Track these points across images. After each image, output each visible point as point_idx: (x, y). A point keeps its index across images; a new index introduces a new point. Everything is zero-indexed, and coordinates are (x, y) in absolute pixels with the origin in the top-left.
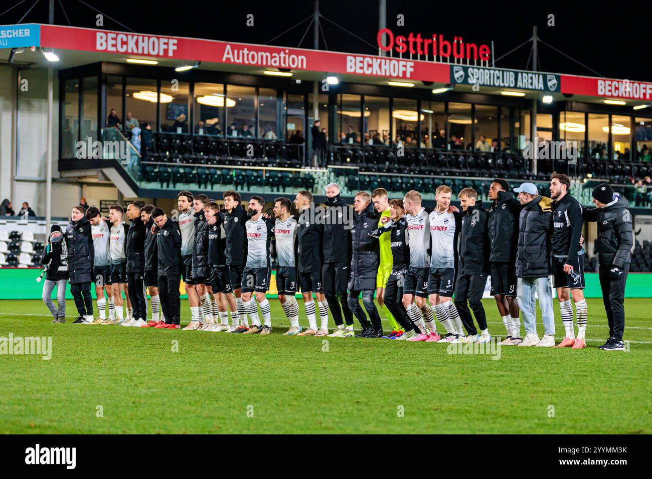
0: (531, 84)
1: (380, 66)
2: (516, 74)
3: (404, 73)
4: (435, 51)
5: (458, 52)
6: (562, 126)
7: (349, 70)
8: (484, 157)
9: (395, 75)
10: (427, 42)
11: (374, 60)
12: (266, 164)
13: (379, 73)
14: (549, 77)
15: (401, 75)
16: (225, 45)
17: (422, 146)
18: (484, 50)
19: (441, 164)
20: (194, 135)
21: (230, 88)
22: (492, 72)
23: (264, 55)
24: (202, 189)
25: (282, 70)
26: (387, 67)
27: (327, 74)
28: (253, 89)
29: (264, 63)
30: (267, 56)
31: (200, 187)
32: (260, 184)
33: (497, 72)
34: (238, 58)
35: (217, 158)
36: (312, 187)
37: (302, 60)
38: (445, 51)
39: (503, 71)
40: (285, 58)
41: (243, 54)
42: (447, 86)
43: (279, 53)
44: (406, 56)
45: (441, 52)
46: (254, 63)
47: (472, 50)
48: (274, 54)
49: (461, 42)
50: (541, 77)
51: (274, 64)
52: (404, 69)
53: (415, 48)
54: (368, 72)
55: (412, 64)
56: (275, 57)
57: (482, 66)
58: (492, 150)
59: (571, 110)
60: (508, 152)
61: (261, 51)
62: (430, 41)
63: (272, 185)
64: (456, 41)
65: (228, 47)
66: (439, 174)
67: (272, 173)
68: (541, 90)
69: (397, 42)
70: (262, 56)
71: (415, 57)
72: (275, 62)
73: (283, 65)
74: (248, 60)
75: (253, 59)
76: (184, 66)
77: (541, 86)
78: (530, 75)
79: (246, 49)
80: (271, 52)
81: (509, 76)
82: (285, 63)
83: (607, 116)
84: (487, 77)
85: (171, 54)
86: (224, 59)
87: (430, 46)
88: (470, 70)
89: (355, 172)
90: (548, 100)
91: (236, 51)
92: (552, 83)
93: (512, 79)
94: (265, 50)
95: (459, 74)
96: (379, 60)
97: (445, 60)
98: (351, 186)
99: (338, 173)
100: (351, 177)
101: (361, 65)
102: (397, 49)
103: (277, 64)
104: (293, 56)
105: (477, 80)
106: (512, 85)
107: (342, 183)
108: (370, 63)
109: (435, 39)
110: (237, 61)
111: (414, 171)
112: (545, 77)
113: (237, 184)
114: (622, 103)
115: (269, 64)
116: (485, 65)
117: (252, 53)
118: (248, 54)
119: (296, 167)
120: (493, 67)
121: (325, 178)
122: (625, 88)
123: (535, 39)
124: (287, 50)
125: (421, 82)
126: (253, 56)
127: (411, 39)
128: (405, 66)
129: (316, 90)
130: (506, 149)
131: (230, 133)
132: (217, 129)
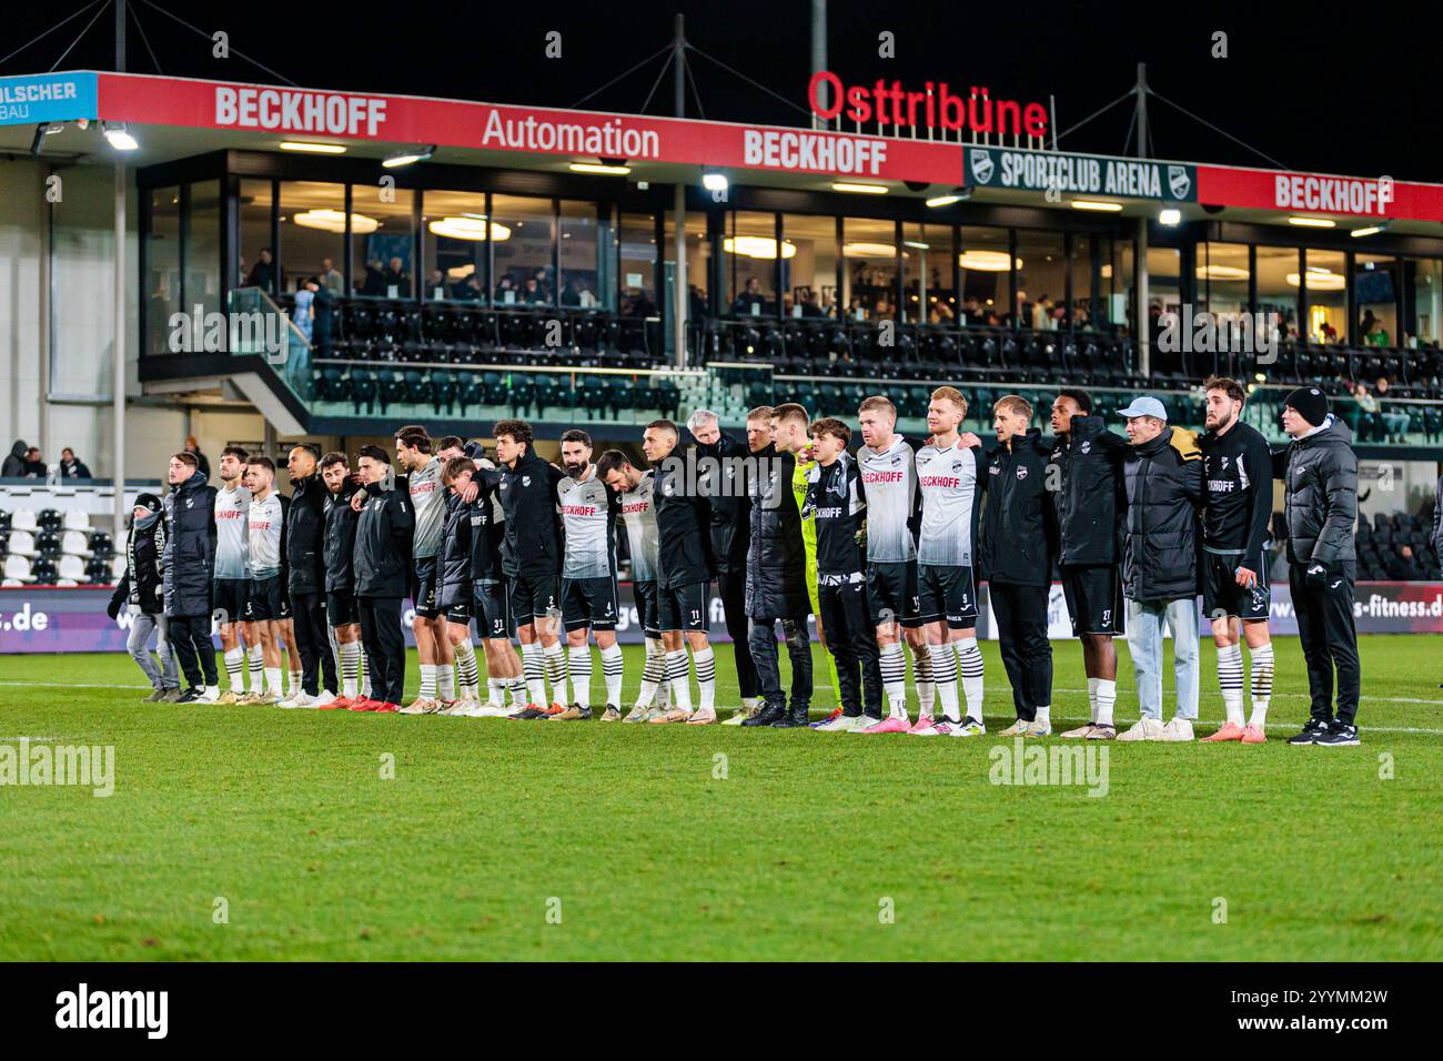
0: (1135, 185)
1: (815, 151)
2: (1103, 165)
3: (867, 164)
4: (930, 119)
5: (980, 120)
6: (1201, 271)
7: (750, 160)
8: (1037, 340)
9: (846, 169)
10: (913, 99)
11: (803, 137)
12: (577, 362)
13: (813, 166)
14: (1172, 170)
15: (859, 169)
16: (489, 110)
18: (1035, 114)
19: (946, 357)
20: (424, 300)
21: (498, 201)
22: (1052, 160)
23: (570, 130)
24: (443, 414)
25: (607, 161)
27: (704, 170)
28: (546, 203)
29: (571, 147)
30: (576, 133)
31: (437, 412)
32: (565, 404)
33: (1062, 160)
34: (515, 138)
35: (474, 349)
36: (675, 408)
37: (650, 140)
38: (952, 116)
39: (1075, 159)
40: (613, 136)
41: (526, 129)
42: (958, 191)
43: (601, 126)
44: (870, 128)
45: (944, 120)
46: (549, 147)
47: (1009, 114)
48: (590, 129)
49: (986, 98)
50: (1155, 169)
51: (591, 150)
52: (866, 156)
53: (889, 111)
54: (790, 164)
55: (883, 146)
56: (593, 134)
57: (1030, 149)
58: (1054, 327)
59: (1221, 240)
60: (1088, 329)
61: (564, 123)
62: (920, 97)
63: (590, 406)
64: (974, 97)
65: (494, 115)
66: (942, 377)
67: (589, 379)
68: (1155, 197)
69: (851, 100)
70: (565, 133)
71: (889, 131)
72: (594, 144)
73: (610, 151)
74: (536, 141)
75: (547, 140)
76: (401, 155)
77: (1157, 189)
78: (1132, 167)
79: (531, 118)
80: (584, 122)
81: (1089, 168)
82: (613, 147)
83: (1296, 251)
84: (1041, 172)
85: (372, 130)
86: (485, 141)
87: (921, 107)
88: (1006, 157)
89: (765, 376)
90: (1170, 218)
91: (510, 124)
92: (1180, 182)
93: (1095, 175)
94: (571, 120)
95: (982, 166)
96: (813, 138)
97: (952, 136)
99: (729, 378)
100: (757, 386)
101: (775, 149)
102: (850, 113)
103: (598, 149)
104: (630, 132)
105: (1021, 177)
106: (1095, 188)
107: (738, 400)
108: (794, 144)
109: (930, 93)
110: (513, 144)
111: (889, 372)
112: (1163, 171)
113: (515, 404)
114: (1328, 223)
115: (581, 149)
116: (1036, 146)
117: (545, 125)
118: (536, 130)
119: (639, 367)
120: (1055, 151)
121: (702, 389)
122: (1333, 194)
123: (1141, 90)
124: (618, 119)
125: (902, 184)
126: (546, 133)
127: (880, 93)
128: (868, 150)
129: (680, 202)
130: (1084, 324)
131: (500, 295)
132: (472, 289)
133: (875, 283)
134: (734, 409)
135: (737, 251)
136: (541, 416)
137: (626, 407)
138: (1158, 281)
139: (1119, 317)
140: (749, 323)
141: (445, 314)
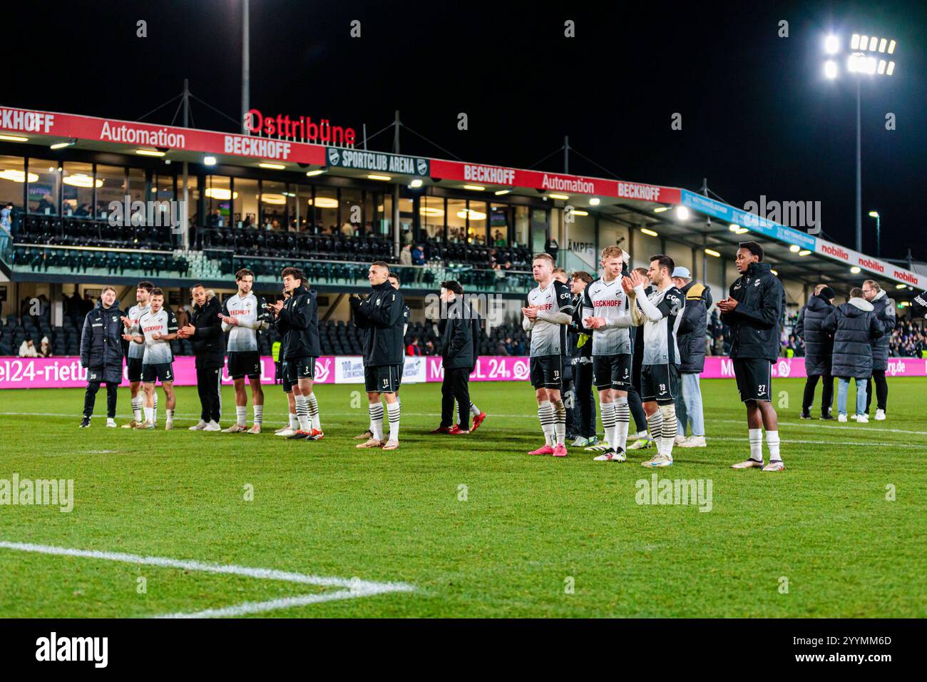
0: (403, 168)
1: (258, 146)
2: (388, 158)
3: (281, 154)
4: (302, 134)
5: (325, 135)
6: (422, 211)
7: (227, 150)
8: (350, 240)
9: (272, 156)
10: (295, 125)
11: (252, 140)
12: (139, 247)
13: (257, 154)
14: (419, 161)
15: (278, 156)
16: (104, 122)
17: (291, 229)
18: (350, 133)
19: (309, 248)
20: (63, 216)
21: (99, 168)
22: (365, 155)
23: (143, 133)
24: (75, 272)
25: (160, 149)
26: (264, 148)
27: (205, 154)
28: (122, 169)
29: (143, 142)
30: (145, 135)
31: (72, 271)
32: (134, 268)
33: (370, 155)
34: (116, 136)
35: (90, 240)
36: (186, 271)
37: (181, 139)
38: (312, 133)
39: (376, 154)
40: (163, 136)
41: (121, 132)
42: (322, 168)
43: (158, 132)
44: (275, 136)
45: (309, 135)
46: (132, 141)
47: (338, 133)
48: (152, 133)
49: (328, 125)
50: (412, 160)
51: (152, 143)
52: (281, 150)
53: (283, 130)
54: (246, 153)
55: (289, 145)
56: (153, 135)
57: (348, 148)
58: (357, 234)
59: (432, 195)
60: (372, 236)
61: (139, 129)
62: (298, 123)
63: (145, 268)
64: (322, 124)
65: (106, 125)
66: (309, 257)
67: (145, 256)
68: (411, 174)
69: (266, 124)
70: (140, 134)
71: (291, 139)
72: (154, 140)
73: (161, 144)
74: (126, 138)
75: (131, 137)
76: (60, 143)
77: (412, 170)
78: (402, 159)
79: (124, 127)
80: (150, 129)
81: (382, 159)
82: (163, 142)
83: (465, 201)
84: (361, 160)
86: (102, 137)
87: (298, 128)
88: (345, 152)
89: (229, 256)
90: (416, 184)
91: (114, 129)
92: (423, 167)
93: (385, 162)
94: (144, 128)
95: (334, 157)
96: (257, 141)
97: (312, 141)
98: (225, 270)
99: (210, 256)
100: (224, 260)
101: (239, 145)
102: (266, 130)
103: (156, 143)
104: (171, 135)
105: (352, 162)
106: (385, 169)
107: (216, 267)
108: (248, 143)
109: (302, 121)
110: (115, 139)
111: (284, 254)
112: (415, 161)
113: (110, 267)
114: (481, 188)
115: (147, 142)
116: (350, 147)
117: (131, 130)
118: (126, 132)
119: (168, 250)
120: (365, 150)
121: (198, 262)
122: (490, 174)
123: (397, 124)
124: (166, 128)
125: (297, 165)
126: (131, 134)
127: (279, 121)
128: (282, 147)
129: (186, 171)
130: (370, 233)
131: (99, 214)
132: (85, 211)
133: (266, 212)
134: (214, 272)
135: (212, 196)
136: (122, 273)
137: (163, 270)
138: (403, 215)
139: (386, 231)
140: (218, 230)
141: (73, 222)
